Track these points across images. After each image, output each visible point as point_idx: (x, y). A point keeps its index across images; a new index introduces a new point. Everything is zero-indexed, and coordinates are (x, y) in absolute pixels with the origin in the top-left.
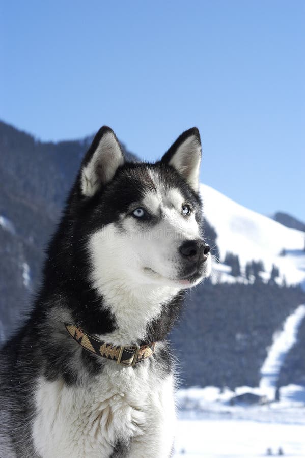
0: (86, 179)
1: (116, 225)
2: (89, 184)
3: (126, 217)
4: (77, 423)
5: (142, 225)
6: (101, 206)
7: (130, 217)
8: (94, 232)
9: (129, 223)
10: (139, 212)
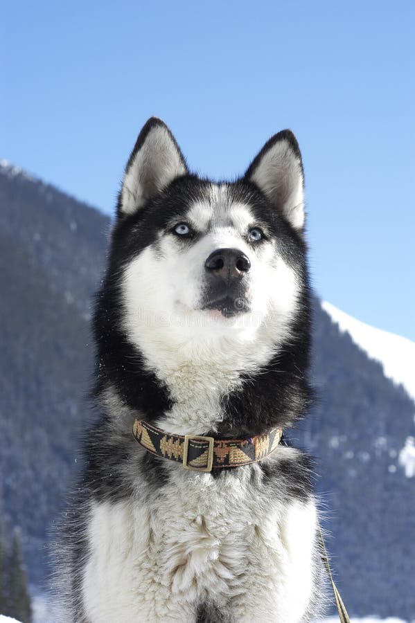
0: (129, 191)
1: (154, 247)
2: (132, 198)
3: (165, 234)
4: (146, 565)
5: (183, 245)
6: (140, 224)
7: (169, 234)
8: (130, 261)
9: (167, 242)
10: (183, 228)
